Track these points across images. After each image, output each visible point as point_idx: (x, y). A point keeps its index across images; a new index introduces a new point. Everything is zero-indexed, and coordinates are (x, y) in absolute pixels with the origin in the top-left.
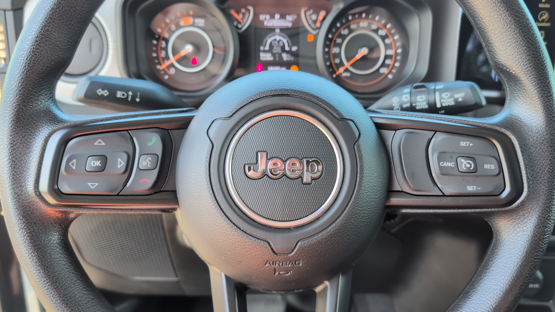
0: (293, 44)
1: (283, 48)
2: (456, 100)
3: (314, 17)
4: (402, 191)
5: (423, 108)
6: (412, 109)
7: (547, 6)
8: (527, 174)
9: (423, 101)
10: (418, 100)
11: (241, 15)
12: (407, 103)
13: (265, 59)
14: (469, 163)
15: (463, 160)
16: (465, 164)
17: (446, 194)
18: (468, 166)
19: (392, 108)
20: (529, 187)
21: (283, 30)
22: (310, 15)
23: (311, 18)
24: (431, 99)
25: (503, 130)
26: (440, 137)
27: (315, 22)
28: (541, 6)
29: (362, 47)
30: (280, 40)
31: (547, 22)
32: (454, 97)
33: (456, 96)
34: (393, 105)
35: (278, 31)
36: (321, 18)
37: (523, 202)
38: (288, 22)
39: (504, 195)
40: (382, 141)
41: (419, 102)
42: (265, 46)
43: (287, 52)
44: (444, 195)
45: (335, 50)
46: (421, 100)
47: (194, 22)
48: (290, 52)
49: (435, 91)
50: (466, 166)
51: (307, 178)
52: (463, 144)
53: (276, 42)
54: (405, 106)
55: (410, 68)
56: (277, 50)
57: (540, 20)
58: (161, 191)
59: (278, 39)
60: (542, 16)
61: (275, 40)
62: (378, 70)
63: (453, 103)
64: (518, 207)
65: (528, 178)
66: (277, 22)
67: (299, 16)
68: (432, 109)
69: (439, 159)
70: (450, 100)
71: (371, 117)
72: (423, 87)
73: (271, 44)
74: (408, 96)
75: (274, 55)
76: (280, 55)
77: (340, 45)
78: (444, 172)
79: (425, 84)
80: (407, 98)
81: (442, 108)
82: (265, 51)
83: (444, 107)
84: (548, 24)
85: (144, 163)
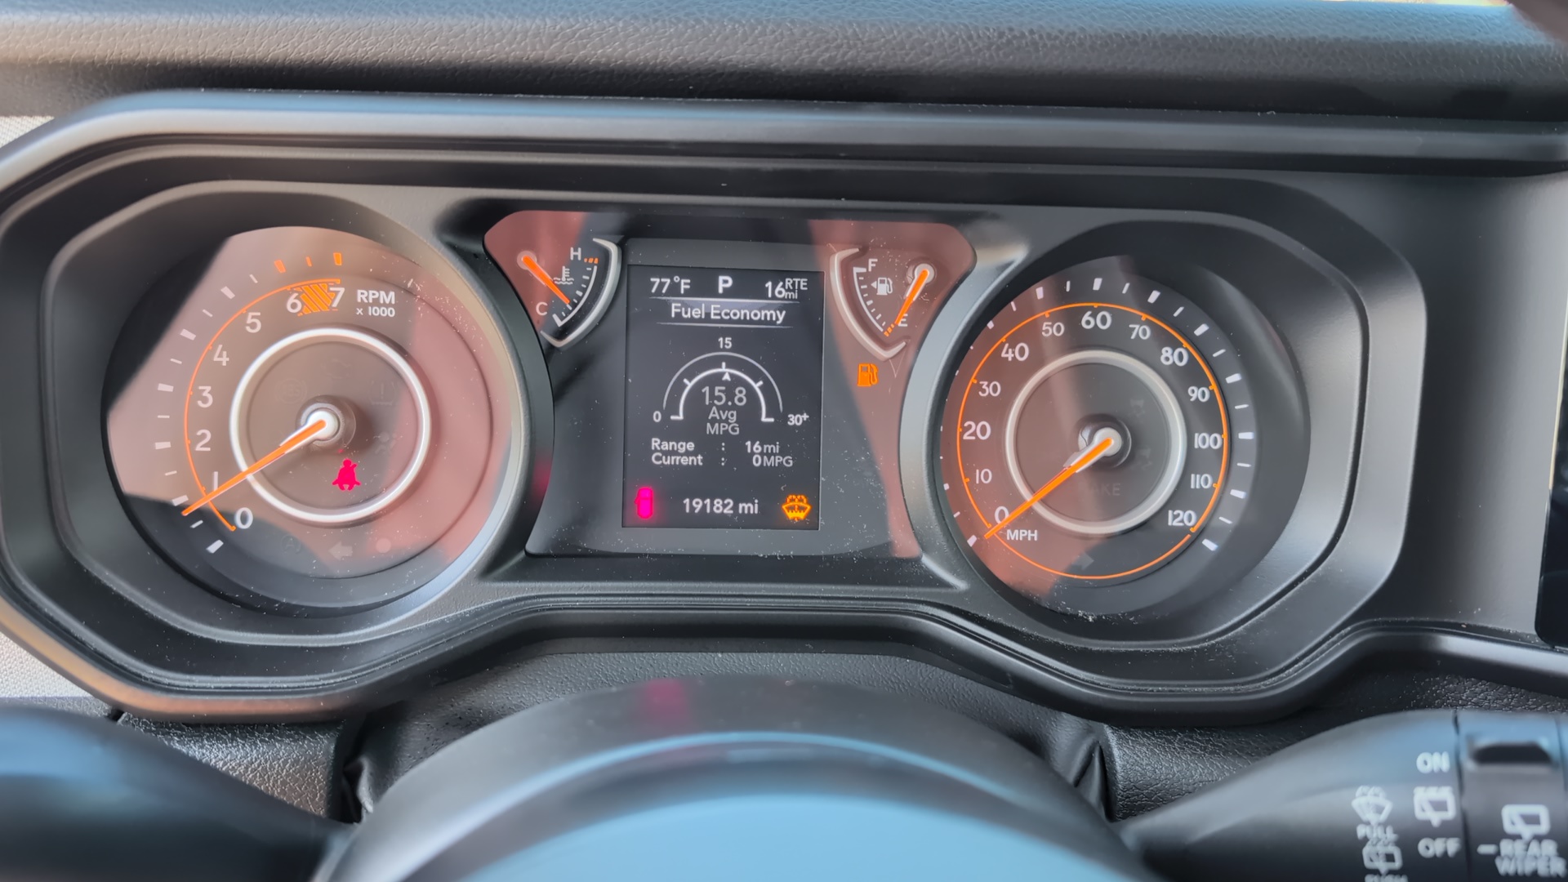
0: (792, 407)
1: (747, 414)
3: (882, 288)
5: (1535, 873)
9: (1539, 838)
10: (1508, 828)
11: (563, 276)
12: (1443, 831)
13: (668, 461)
21: (749, 338)
22: (867, 278)
23: (872, 292)
29: (1097, 421)
30: (736, 381)
34: (1361, 831)
35: (726, 342)
36: (913, 293)
38: (770, 305)
41: (1516, 837)
42: (672, 408)
43: (765, 434)
45: (977, 430)
46: (1525, 831)
47: (349, 299)
48: (777, 433)
53: (719, 390)
54: (1431, 849)
56: (723, 423)
59: (727, 378)
61: (716, 380)
62: (1162, 512)
66: (720, 307)
67: (816, 279)
73: (696, 396)
74: (1446, 791)
75: (706, 445)
76: (735, 445)
77: (996, 411)
80: (1439, 806)
82: (669, 431)
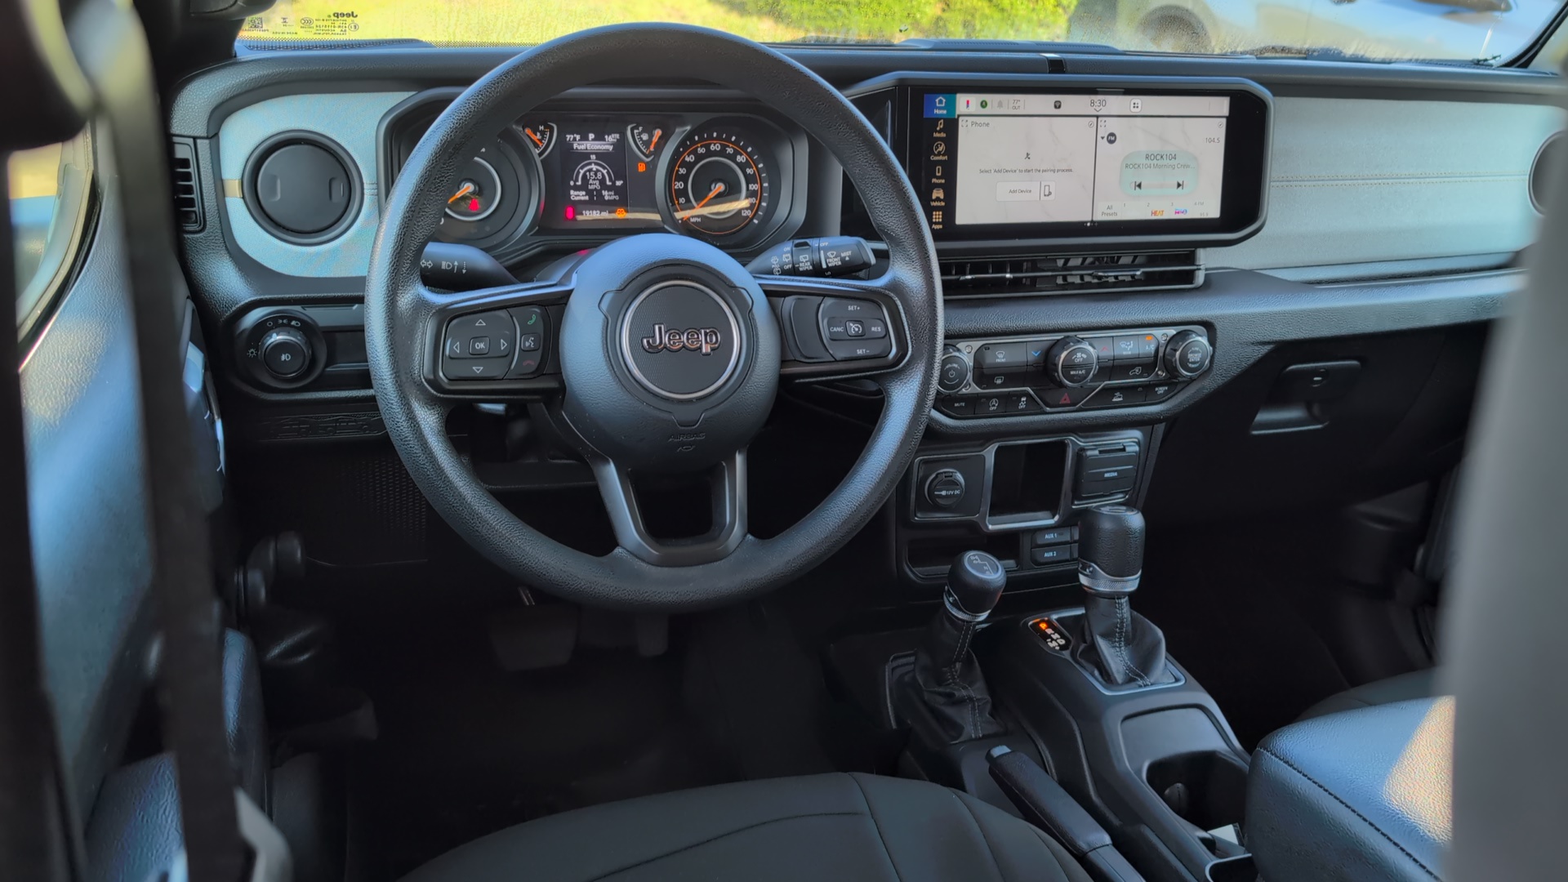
0: (617, 178)
1: (602, 182)
2: (843, 260)
3: (645, 137)
4: (795, 360)
5: (806, 271)
6: (794, 271)
7: (943, 135)
8: (910, 334)
9: (807, 262)
10: (801, 260)
11: (539, 136)
12: (788, 264)
13: (577, 198)
14: (857, 327)
15: (851, 325)
16: (854, 328)
17: (838, 359)
18: (857, 329)
19: (771, 272)
20: (913, 347)
21: (601, 156)
22: (640, 134)
23: (641, 139)
24: (816, 257)
25: (887, 292)
26: (829, 301)
27: (647, 144)
28: (936, 135)
29: (717, 181)
30: (598, 171)
31: (943, 155)
32: (840, 256)
33: (843, 255)
34: (772, 267)
35: (593, 157)
36: (655, 140)
37: (908, 361)
38: (607, 144)
39: (891, 355)
40: (773, 308)
41: (802, 262)
42: (577, 180)
43: (609, 189)
44: (836, 361)
45: (679, 185)
46: (804, 261)
48: (613, 188)
49: (819, 249)
50: (854, 330)
51: (706, 349)
52: (851, 308)
53: (592, 174)
54: (786, 267)
55: (782, 211)
56: (594, 185)
57: (936, 152)
58: (543, 374)
59: (594, 169)
60: (937, 147)
61: (590, 170)
63: (840, 263)
64: (904, 366)
65: (911, 338)
66: (591, 145)
67: (623, 135)
68: (817, 271)
69: (829, 325)
70: (836, 259)
71: (760, 285)
72: (806, 244)
73: (584, 176)
74: (789, 255)
75: (589, 193)
76: (599, 192)
77: (685, 178)
78: (834, 339)
79: (807, 241)
80: (787, 258)
81: (828, 268)
82: (576, 188)
83: (832, 267)
84: (946, 158)
85: (527, 344)
